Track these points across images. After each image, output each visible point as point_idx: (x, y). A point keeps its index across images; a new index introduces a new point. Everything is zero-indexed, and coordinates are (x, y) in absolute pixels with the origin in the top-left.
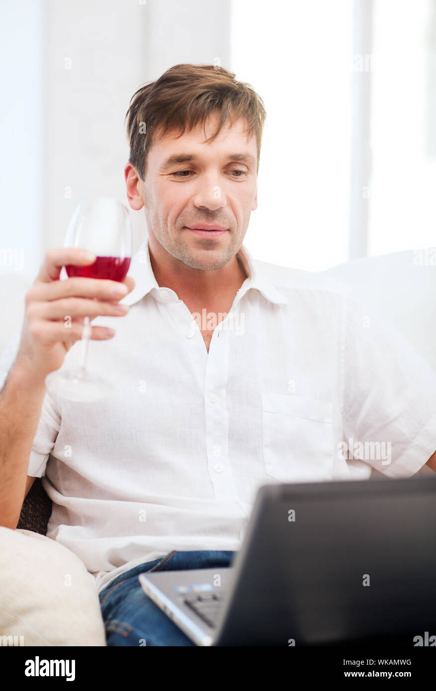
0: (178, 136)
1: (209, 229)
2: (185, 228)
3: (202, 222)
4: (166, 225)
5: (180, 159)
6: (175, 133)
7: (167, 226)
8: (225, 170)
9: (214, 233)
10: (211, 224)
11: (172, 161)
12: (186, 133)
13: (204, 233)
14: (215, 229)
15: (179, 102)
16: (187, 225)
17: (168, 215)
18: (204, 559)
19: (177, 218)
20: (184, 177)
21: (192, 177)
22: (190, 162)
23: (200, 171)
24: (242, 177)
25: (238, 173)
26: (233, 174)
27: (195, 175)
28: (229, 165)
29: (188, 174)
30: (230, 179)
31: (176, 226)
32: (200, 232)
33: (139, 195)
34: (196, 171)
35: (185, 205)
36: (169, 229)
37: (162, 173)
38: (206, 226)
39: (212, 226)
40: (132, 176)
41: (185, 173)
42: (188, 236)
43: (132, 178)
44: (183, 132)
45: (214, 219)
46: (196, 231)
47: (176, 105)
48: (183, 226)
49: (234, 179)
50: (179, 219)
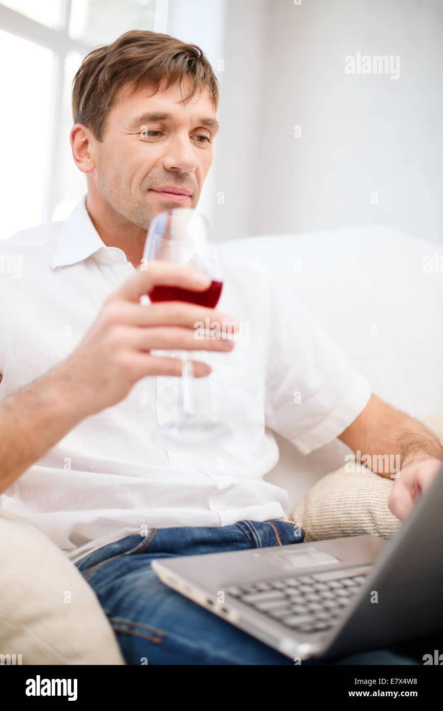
0: (151, 95)
1: (177, 193)
2: (150, 190)
3: (170, 183)
4: (129, 186)
5: (154, 118)
6: (147, 91)
7: (131, 187)
8: (191, 135)
9: (180, 197)
10: (180, 187)
11: (145, 119)
12: (159, 92)
13: (171, 195)
14: (182, 192)
15: (154, 60)
16: (154, 187)
17: (134, 175)
18: (189, 538)
19: (143, 179)
20: (154, 137)
21: (161, 139)
22: (163, 121)
23: (170, 132)
24: (206, 143)
25: (202, 138)
26: (198, 140)
27: (164, 137)
28: (197, 129)
29: (157, 135)
30: (195, 144)
31: (142, 187)
32: (168, 195)
33: (89, 158)
34: (165, 133)
35: (155, 165)
36: (133, 191)
37: (130, 132)
38: (175, 188)
39: (180, 189)
40: (81, 139)
41: (154, 133)
42: (153, 198)
43: (79, 139)
44: (157, 91)
45: (182, 182)
46: (164, 194)
47: (150, 63)
48: (148, 188)
49: (198, 145)
50: (147, 180)
